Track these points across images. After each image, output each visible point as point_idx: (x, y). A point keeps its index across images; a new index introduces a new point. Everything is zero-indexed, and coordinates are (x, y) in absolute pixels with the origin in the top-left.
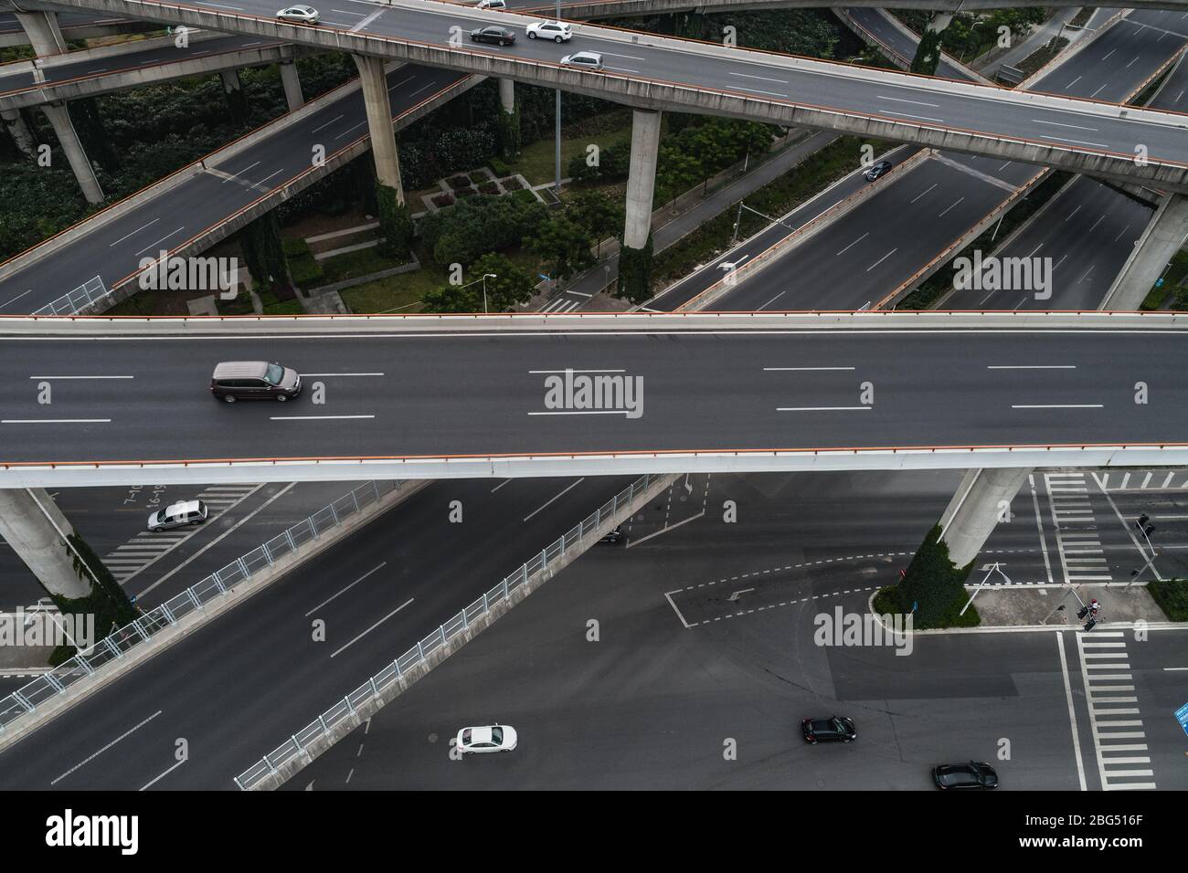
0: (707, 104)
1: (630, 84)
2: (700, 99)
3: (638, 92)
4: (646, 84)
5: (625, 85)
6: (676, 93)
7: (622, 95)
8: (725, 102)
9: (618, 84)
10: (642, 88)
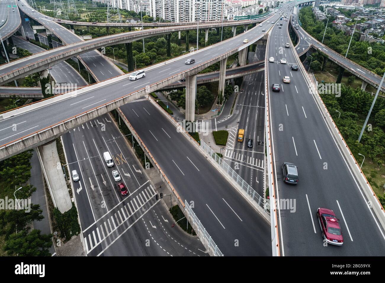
0: (93, 117)
1: (54, 130)
2: (89, 116)
3: (60, 131)
4: (62, 124)
5: (51, 131)
6: (78, 120)
7: (53, 137)
8: (99, 111)
9: (47, 134)
10: (61, 127)
